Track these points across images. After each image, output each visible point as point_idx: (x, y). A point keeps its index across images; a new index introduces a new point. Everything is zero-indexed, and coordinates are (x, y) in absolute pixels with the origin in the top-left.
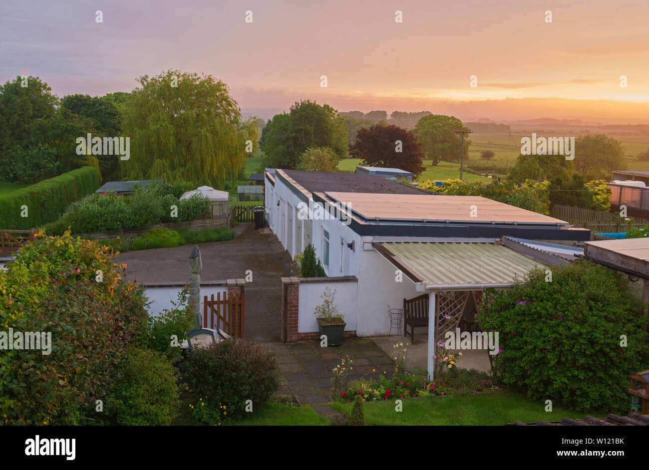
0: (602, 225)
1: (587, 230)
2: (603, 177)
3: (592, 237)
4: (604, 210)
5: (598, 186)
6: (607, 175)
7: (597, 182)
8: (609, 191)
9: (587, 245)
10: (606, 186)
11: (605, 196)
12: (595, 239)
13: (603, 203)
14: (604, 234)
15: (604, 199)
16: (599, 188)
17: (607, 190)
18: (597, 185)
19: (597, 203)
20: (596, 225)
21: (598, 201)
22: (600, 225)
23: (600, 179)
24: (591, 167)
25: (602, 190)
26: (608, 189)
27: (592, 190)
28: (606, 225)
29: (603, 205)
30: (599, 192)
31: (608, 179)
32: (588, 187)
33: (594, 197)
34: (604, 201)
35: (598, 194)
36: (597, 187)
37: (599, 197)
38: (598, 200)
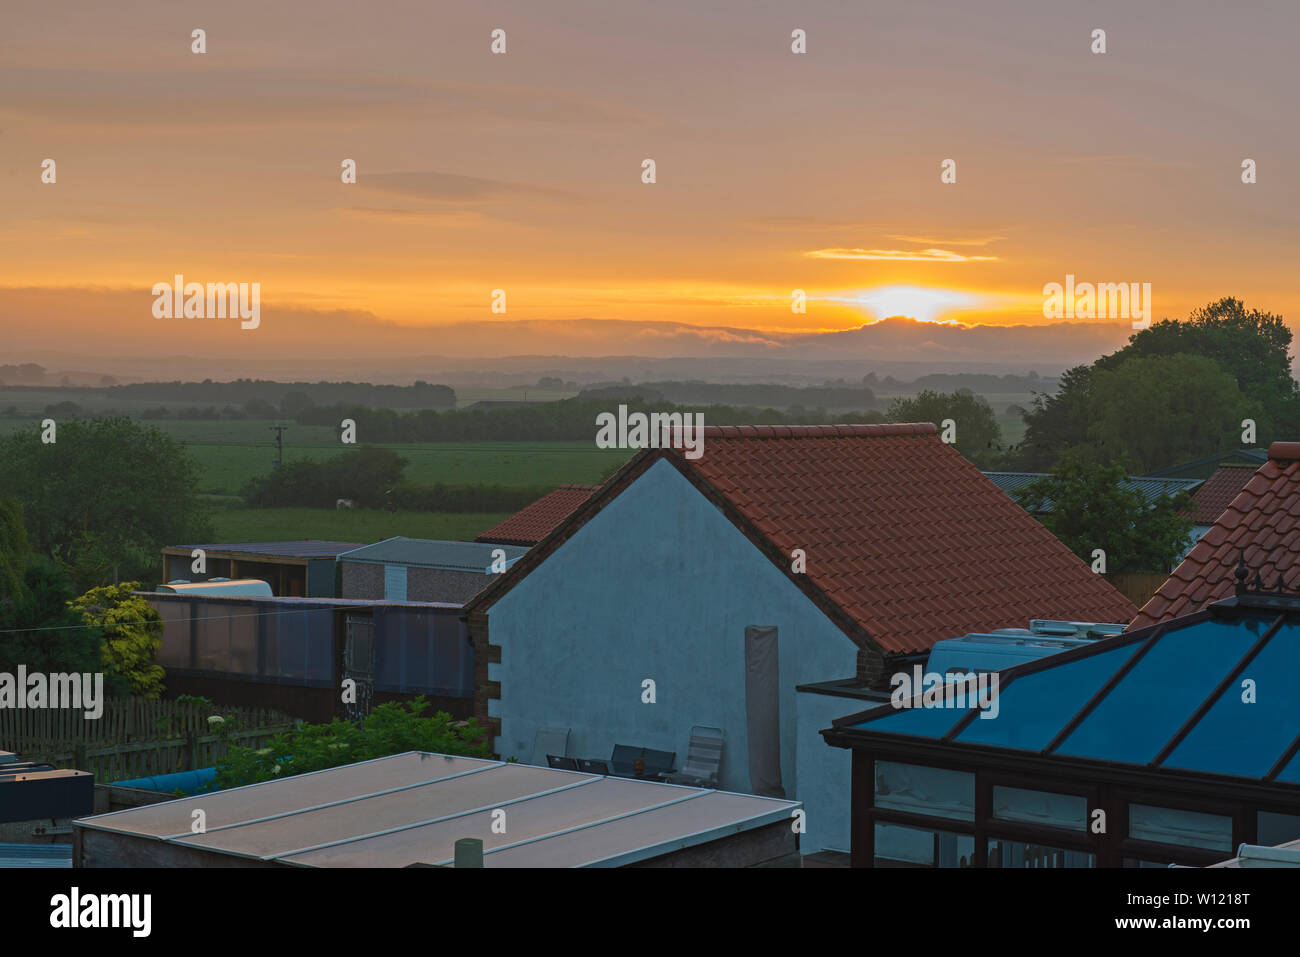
0: (137, 747)
1: (81, 773)
2: (131, 572)
3: (100, 798)
4: (143, 690)
5: (116, 607)
6: (148, 562)
7: (112, 590)
8: (152, 624)
9: (84, 829)
10: (141, 605)
11: (142, 640)
12: (114, 804)
13: (136, 668)
14: (147, 780)
15: (140, 652)
16: (118, 613)
17: (146, 617)
18: (112, 602)
19: (118, 668)
20: (116, 749)
21: (117, 662)
22: (128, 749)
23: (121, 579)
24: (88, 536)
25: (132, 620)
26: (151, 613)
27: (97, 623)
28: (150, 746)
29: (137, 675)
30: (119, 628)
31: (150, 579)
32: (81, 613)
33: (104, 648)
34: (141, 661)
35: (117, 636)
36: (112, 611)
37: (120, 645)
38: (118, 657)
